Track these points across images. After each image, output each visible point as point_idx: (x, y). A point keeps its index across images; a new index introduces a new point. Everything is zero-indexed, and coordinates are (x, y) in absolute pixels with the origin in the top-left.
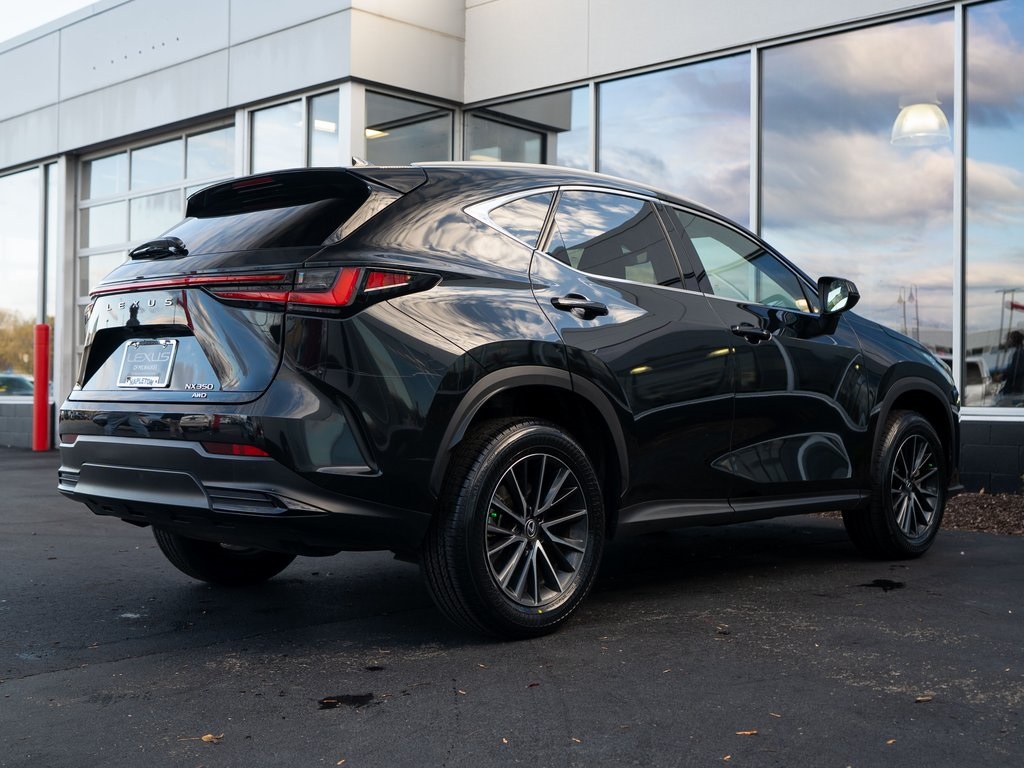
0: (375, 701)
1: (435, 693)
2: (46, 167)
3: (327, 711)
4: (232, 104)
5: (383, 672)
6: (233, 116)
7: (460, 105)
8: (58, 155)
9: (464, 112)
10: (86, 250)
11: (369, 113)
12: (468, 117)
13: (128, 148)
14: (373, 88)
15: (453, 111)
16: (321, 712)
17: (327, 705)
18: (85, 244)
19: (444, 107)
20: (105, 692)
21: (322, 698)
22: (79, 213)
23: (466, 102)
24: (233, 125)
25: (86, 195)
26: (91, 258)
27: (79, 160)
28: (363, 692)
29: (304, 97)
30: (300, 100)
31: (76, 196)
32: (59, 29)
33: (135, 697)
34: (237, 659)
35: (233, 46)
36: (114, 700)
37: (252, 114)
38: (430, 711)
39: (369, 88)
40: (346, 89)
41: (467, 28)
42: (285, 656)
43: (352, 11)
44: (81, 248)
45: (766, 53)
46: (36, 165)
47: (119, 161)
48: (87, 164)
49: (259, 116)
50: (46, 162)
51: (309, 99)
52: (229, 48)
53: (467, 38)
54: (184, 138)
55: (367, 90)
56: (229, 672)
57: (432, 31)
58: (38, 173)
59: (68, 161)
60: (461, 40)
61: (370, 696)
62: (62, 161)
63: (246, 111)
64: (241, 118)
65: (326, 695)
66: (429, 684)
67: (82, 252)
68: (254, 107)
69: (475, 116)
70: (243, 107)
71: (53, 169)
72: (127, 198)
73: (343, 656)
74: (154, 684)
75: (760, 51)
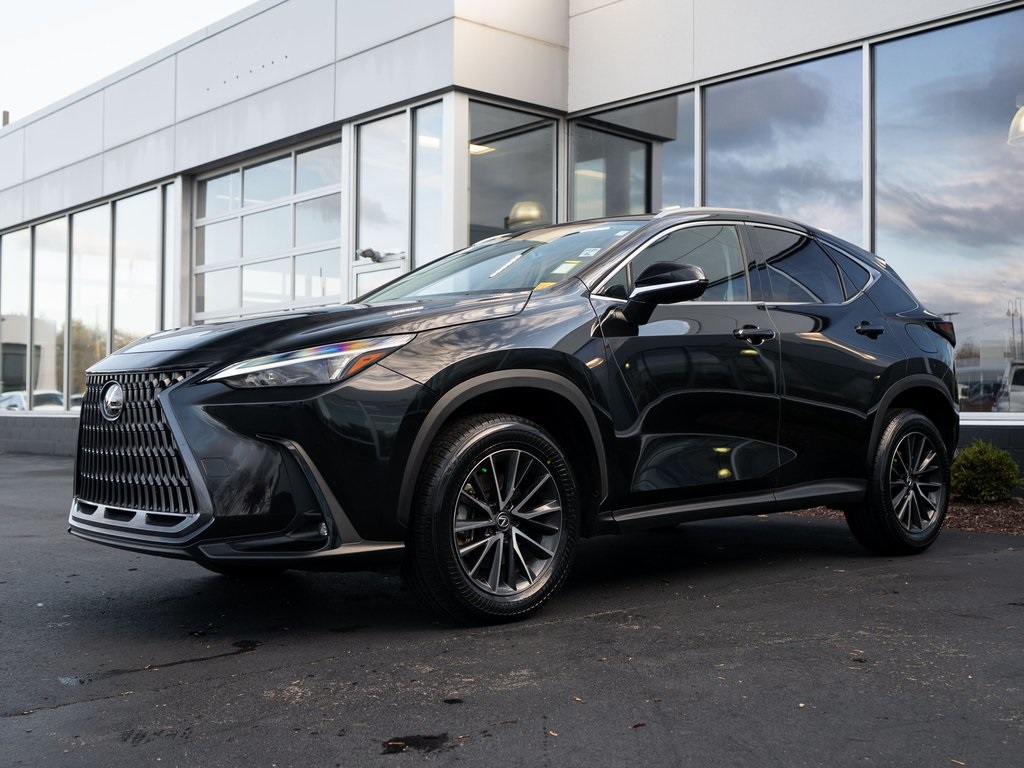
0: (450, 744)
1: (521, 734)
2: (164, 188)
3: (391, 756)
4: (338, 118)
5: (463, 706)
6: (340, 130)
7: (564, 114)
8: (175, 175)
9: (569, 121)
10: (202, 266)
11: (473, 126)
12: (572, 126)
13: (240, 167)
14: (477, 97)
15: (557, 120)
16: (382, 759)
17: (392, 748)
18: (201, 261)
19: (547, 117)
20: (140, 727)
21: (386, 739)
22: (194, 231)
23: (570, 111)
24: (339, 140)
25: (201, 213)
26: (206, 275)
27: (195, 179)
28: (436, 732)
29: (408, 108)
30: (404, 111)
31: (191, 215)
32: (175, 53)
33: (173, 735)
34: (300, 687)
35: (340, 61)
36: (146, 738)
37: (358, 127)
38: (513, 759)
39: (472, 97)
40: (450, 99)
41: (571, 37)
42: (354, 684)
43: (455, 20)
44: (197, 265)
45: (878, 49)
46: (154, 186)
47: (234, 179)
48: (203, 184)
49: (365, 129)
50: (164, 182)
51: (414, 111)
52: (335, 63)
53: (571, 47)
54: (293, 154)
55: (470, 100)
56: (286, 705)
57: (536, 39)
58: (157, 193)
59: (184, 181)
60: (565, 48)
61: (444, 737)
62: (179, 181)
63: (352, 125)
64: (347, 132)
65: (393, 735)
66: (515, 722)
67: (198, 269)
68: (360, 121)
69: (579, 125)
70: (349, 121)
71: (170, 188)
72: (239, 215)
73: (420, 685)
74: (199, 717)
75: (872, 46)
